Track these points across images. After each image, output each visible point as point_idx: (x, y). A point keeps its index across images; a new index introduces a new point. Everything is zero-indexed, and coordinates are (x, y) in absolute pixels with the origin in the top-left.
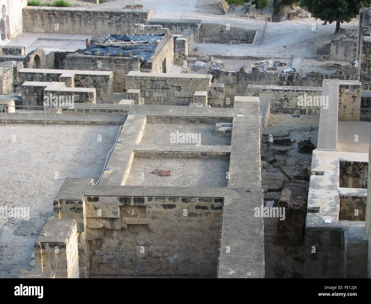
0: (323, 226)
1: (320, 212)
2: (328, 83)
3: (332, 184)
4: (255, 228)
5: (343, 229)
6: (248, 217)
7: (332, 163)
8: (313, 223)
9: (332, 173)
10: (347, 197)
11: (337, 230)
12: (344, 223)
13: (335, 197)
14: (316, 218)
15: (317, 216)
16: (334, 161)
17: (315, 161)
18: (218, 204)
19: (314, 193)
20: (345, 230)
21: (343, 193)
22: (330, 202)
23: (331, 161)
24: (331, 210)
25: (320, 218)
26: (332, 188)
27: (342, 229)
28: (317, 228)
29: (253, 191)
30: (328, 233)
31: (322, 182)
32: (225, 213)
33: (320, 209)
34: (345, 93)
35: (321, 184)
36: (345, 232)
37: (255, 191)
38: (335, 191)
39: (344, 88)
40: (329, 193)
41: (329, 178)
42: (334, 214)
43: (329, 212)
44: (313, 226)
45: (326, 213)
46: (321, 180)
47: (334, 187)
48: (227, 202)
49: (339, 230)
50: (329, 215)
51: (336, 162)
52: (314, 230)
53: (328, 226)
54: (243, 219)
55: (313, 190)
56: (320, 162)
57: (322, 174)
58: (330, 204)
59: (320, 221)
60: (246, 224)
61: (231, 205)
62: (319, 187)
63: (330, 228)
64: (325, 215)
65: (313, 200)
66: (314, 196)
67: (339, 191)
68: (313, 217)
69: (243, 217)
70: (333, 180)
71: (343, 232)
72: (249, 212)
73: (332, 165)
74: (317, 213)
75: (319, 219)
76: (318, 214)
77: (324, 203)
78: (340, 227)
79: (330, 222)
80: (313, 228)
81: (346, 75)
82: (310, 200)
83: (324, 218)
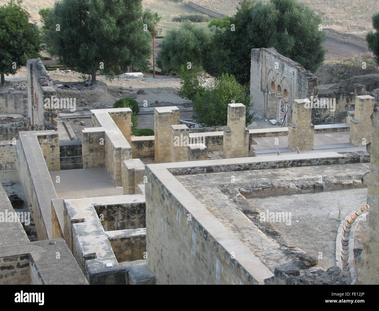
0: (106, 271)
1: (98, 258)
2: (25, 135)
3: (97, 230)
4: (78, 277)
5: (127, 270)
6: (64, 269)
7: (88, 209)
8: (96, 269)
9: (92, 219)
10: (115, 240)
11: (121, 272)
12: (125, 264)
13: (106, 241)
14: (97, 264)
15: (97, 262)
16: (88, 207)
17: (70, 209)
18: (25, 261)
19: (84, 240)
20: (129, 271)
21: (111, 237)
22: (103, 246)
23: (86, 208)
24: (107, 254)
25: (100, 263)
26: (98, 233)
27: (125, 270)
28: (101, 273)
29: (55, 243)
30: (113, 276)
31: (86, 229)
32: (39, 268)
33: (97, 255)
34: (44, 144)
35: (87, 230)
36: (129, 273)
37: (57, 243)
38: (103, 235)
39: (42, 139)
40: (98, 238)
41: (92, 224)
42: (112, 257)
43: (106, 256)
44: (97, 272)
45: (104, 257)
46: (85, 227)
47: (100, 232)
48: (36, 257)
49: (123, 272)
50: (108, 259)
51: (91, 207)
52: (99, 276)
53: (112, 269)
54: (61, 271)
55: (81, 237)
56: (76, 210)
57: (83, 221)
58: (104, 248)
59: (101, 266)
60: (66, 276)
61: (41, 260)
62: (86, 234)
63: (114, 271)
64: (104, 260)
65: (86, 247)
66: (85, 244)
67: (106, 235)
68: (93, 263)
69: (60, 269)
70: (96, 225)
71: (127, 273)
72: (63, 263)
73: (89, 211)
74: (95, 259)
75: (100, 265)
76: (97, 260)
77: (98, 248)
78: (123, 268)
79: (112, 266)
80: (98, 274)
81: (30, 126)
82: (83, 248)
83: (104, 262)
